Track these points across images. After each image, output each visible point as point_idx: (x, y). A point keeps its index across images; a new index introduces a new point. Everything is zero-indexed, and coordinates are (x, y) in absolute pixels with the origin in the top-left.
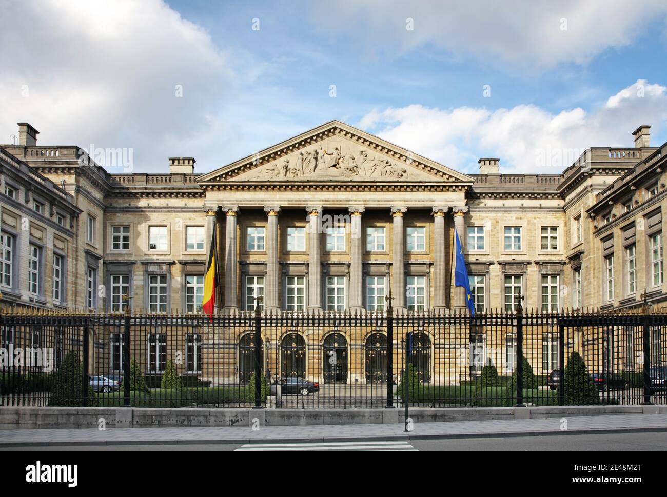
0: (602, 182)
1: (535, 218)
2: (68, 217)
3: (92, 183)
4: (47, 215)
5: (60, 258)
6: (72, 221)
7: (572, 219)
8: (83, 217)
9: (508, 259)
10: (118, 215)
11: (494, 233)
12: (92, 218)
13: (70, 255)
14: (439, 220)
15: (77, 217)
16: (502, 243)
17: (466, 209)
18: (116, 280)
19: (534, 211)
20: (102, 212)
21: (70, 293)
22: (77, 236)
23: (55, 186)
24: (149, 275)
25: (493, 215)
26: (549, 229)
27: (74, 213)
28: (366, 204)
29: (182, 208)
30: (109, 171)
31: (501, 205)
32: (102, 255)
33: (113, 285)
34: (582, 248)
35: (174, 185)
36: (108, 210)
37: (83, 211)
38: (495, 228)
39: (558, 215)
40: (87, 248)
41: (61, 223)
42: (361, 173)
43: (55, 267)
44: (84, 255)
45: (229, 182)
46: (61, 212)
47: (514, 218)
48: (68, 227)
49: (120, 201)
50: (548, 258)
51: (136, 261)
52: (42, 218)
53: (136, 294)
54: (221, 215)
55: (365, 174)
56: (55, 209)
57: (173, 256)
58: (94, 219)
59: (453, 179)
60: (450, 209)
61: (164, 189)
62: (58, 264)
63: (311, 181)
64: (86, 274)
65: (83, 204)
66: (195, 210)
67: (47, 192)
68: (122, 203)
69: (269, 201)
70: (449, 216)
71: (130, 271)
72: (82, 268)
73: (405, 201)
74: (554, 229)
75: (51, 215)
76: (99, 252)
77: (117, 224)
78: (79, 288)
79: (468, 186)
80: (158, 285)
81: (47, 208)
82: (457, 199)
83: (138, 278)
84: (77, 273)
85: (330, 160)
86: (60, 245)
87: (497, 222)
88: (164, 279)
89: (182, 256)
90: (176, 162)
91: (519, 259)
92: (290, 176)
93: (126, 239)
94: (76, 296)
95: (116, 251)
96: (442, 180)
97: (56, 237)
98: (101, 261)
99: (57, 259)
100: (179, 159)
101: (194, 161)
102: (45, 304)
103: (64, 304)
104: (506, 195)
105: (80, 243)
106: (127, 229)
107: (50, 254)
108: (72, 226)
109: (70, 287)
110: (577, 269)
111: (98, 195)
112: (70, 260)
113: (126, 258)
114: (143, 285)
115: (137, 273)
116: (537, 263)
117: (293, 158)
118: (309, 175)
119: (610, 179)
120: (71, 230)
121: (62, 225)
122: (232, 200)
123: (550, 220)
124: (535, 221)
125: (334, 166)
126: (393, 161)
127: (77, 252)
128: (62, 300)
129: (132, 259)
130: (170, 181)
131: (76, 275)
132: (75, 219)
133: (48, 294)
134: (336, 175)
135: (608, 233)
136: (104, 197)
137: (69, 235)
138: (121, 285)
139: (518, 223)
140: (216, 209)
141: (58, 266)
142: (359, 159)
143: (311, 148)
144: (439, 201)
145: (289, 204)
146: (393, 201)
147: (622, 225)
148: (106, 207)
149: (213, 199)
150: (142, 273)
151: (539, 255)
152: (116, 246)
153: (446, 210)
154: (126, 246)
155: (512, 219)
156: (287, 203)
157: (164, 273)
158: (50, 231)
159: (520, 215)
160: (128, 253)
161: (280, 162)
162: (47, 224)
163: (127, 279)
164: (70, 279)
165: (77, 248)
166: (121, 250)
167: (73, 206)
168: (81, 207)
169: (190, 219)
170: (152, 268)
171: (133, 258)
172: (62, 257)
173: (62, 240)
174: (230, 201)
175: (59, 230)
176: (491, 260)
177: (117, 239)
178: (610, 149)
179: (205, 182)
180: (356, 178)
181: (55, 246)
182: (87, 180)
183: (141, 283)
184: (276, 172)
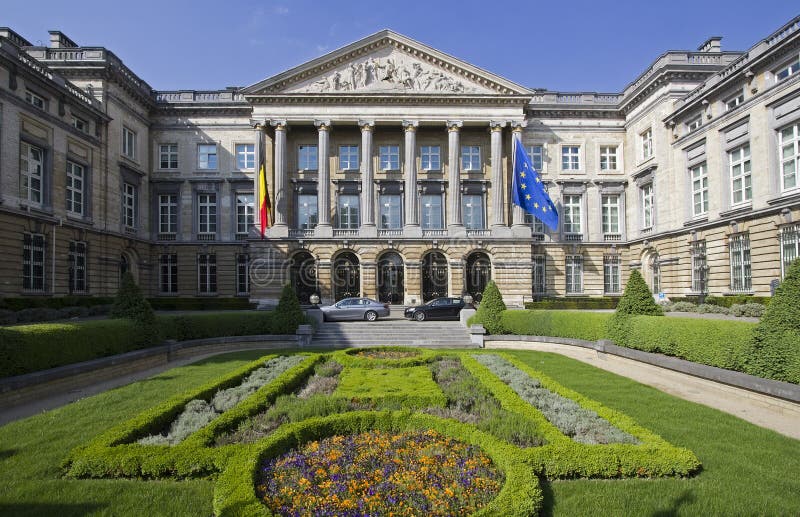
1: (593, 138)
2: (92, 123)
4: (53, 113)
5: (81, 167)
6: (97, 127)
7: (637, 136)
8: (115, 127)
9: (567, 178)
10: (166, 133)
11: (551, 152)
12: (133, 132)
13: (97, 166)
14: (496, 135)
15: (106, 126)
16: (560, 163)
17: (524, 124)
18: (164, 200)
19: (592, 130)
20: (147, 129)
21: (97, 207)
22: (107, 146)
23: (70, 85)
24: (198, 194)
25: (550, 134)
26: (608, 149)
27: (102, 121)
28: (421, 119)
29: (231, 125)
31: (558, 124)
33: (160, 205)
34: (654, 162)
35: (221, 101)
36: (153, 127)
37: (112, 119)
38: (552, 147)
39: (617, 135)
40: (122, 160)
41: (81, 129)
42: (416, 86)
43: (74, 177)
44: (118, 168)
45: (276, 94)
46: (78, 114)
47: (572, 137)
48: (91, 134)
49: (167, 119)
50: (608, 178)
51: (184, 180)
53: (185, 214)
55: (419, 88)
56: (67, 109)
57: (221, 174)
58: (135, 134)
59: (511, 93)
60: (508, 124)
61: (212, 106)
63: (363, 94)
64: (123, 190)
65: (113, 111)
69: (319, 115)
70: (507, 131)
71: (178, 190)
72: (116, 183)
73: (461, 116)
74: (613, 148)
75: (62, 114)
76: (143, 168)
77: (164, 142)
78: (110, 202)
79: (527, 100)
80: (208, 205)
81: (54, 104)
82: (515, 115)
83: (187, 198)
84: (106, 187)
86: (79, 152)
87: (555, 141)
88: (213, 197)
89: (231, 174)
91: (578, 178)
92: (341, 89)
93: (174, 157)
94: (106, 212)
95: (164, 170)
96: (499, 93)
97: (72, 142)
98: (146, 178)
103: (88, 219)
104: (564, 113)
105: (111, 154)
106: (175, 146)
107: (61, 159)
108: (97, 134)
109: (96, 200)
110: (646, 187)
111: (139, 109)
112: (96, 171)
113: (174, 176)
114: (193, 205)
115: (186, 192)
116: (597, 183)
117: (344, 71)
120: (98, 139)
122: (282, 114)
123: (609, 140)
125: (387, 79)
126: (447, 74)
127: (106, 163)
128: (85, 215)
130: (219, 99)
131: (106, 188)
134: (389, 88)
135: (696, 140)
136: (150, 115)
137: (94, 144)
138: (169, 205)
139: (576, 143)
140: (263, 123)
141: (80, 176)
142: (413, 72)
144: (498, 116)
145: (340, 119)
146: (448, 116)
147: (723, 125)
148: (152, 124)
149: (261, 114)
150: (190, 192)
151: (596, 174)
152: (164, 165)
153: (503, 125)
154: (174, 166)
155: (569, 139)
156: (337, 117)
158: (61, 133)
159: (578, 134)
160: (176, 171)
161: (330, 74)
163: (175, 199)
164: (96, 192)
165: (106, 159)
166: (170, 169)
168: (111, 115)
169: (239, 137)
170: (201, 187)
171: (181, 177)
172: (86, 167)
174: (278, 115)
175: (77, 135)
176: (549, 178)
177: (164, 157)
179: (251, 94)
180: (410, 92)
181: (70, 151)
184: (326, 85)
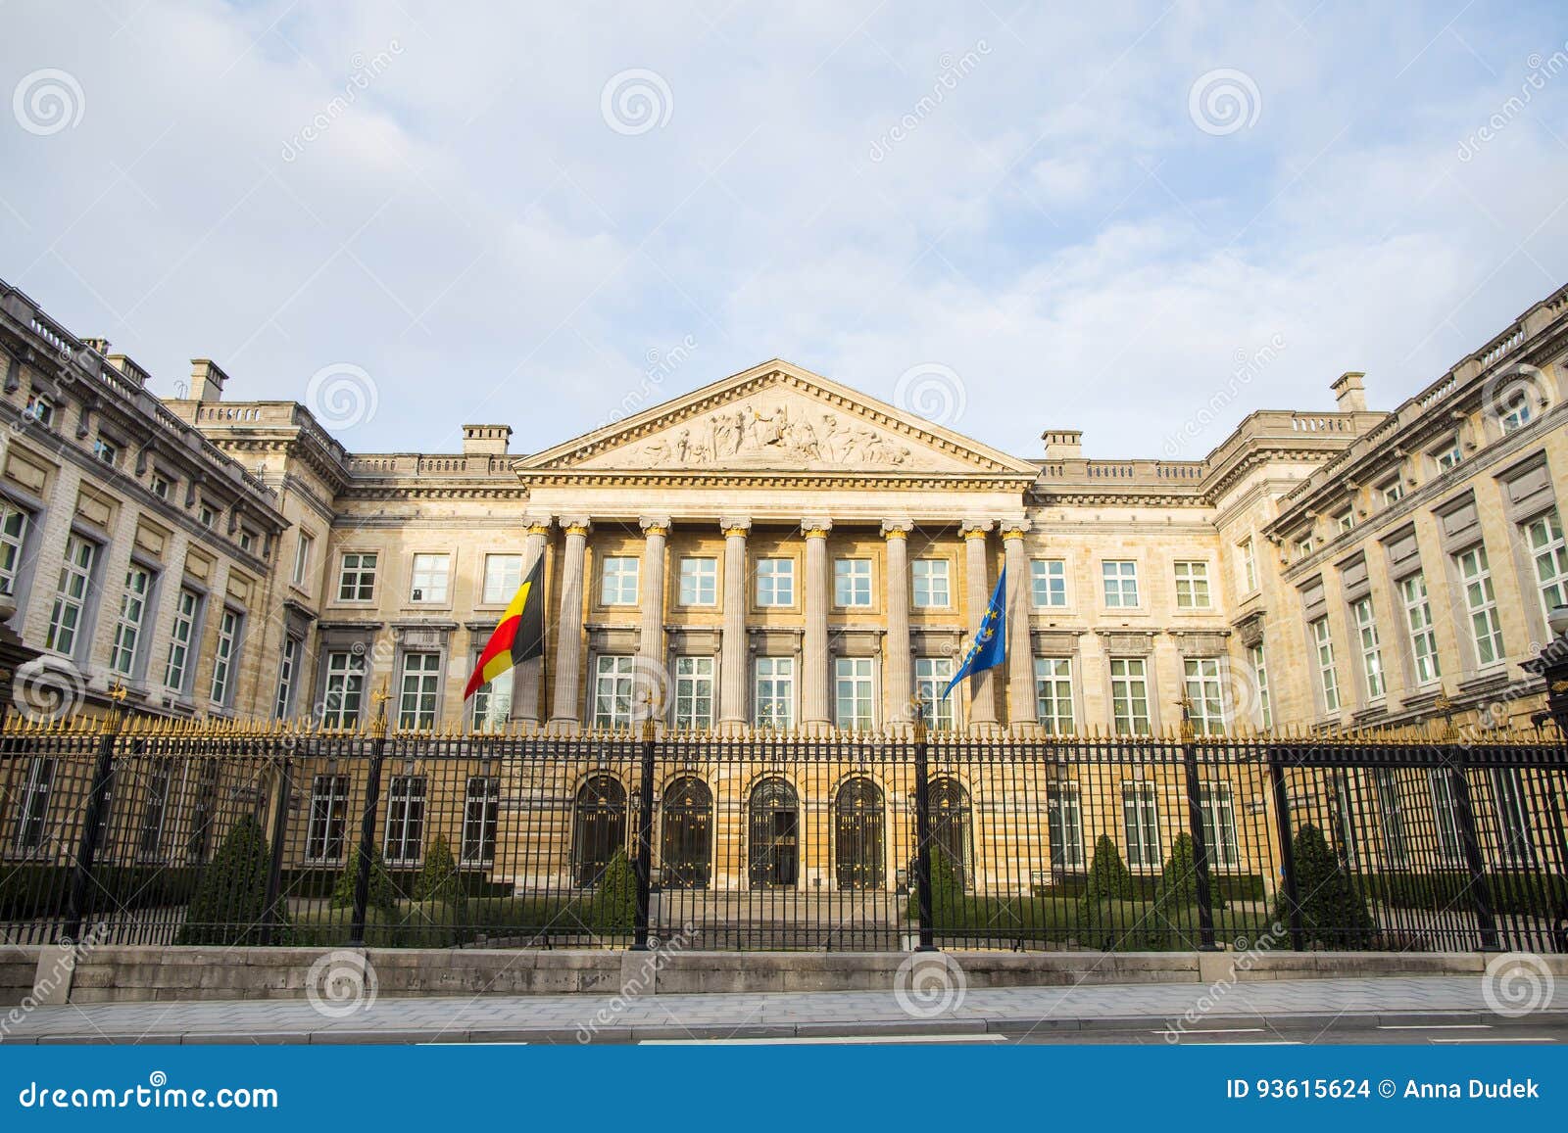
0: (1285, 476)
1: (1160, 544)
2: (263, 535)
3: (315, 469)
4: (222, 531)
5: (234, 616)
6: (268, 541)
7: (1234, 547)
8: (292, 536)
9: (1115, 624)
10: (357, 531)
11: (1080, 572)
12: (307, 537)
13: (256, 611)
14: (976, 545)
15: (279, 536)
16: (1100, 592)
17: (1026, 526)
18: (339, 662)
19: (1156, 531)
20: (328, 525)
21: (244, 688)
22: (274, 573)
23: (246, 477)
24: (405, 652)
25: (1078, 538)
26: (1189, 564)
27: (274, 528)
28: (835, 515)
29: (482, 519)
30: (349, 450)
31: (1093, 519)
32: (317, 611)
33: (331, 672)
34: (1260, 603)
35: (468, 474)
36: (338, 521)
37: (291, 525)
38: (1084, 563)
39: (1205, 539)
40: (290, 596)
41: (246, 548)
42: (826, 455)
43: (224, 635)
44: (283, 609)
45: (574, 470)
46: (250, 525)
47: (1119, 544)
48: (259, 555)
49: (365, 505)
50: (1193, 624)
51: (383, 623)
52: (212, 538)
54: (556, 534)
55: (833, 458)
56: (239, 518)
57: (457, 613)
58: (311, 539)
59: (999, 468)
60: (997, 525)
61: (451, 483)
62: (228, 630)
63: (730, 471)
64: (282, 649)
65: (294, 510)
66: (506, 523)
67: (231, 488)
68: (368, 509)
69: (650, 507)
70: (994, 539)
71: (370, 643)
72: (275, 637)
73: (908, 509)
74: (1199, 565)
75: (231, 532)
76: (313, 605)
77: (353, 549)
78: (264, 677)
79: (1029, 482)
80: (422, 673)
81: (225, 516)
82: (1008, 507)
83: (383, 658)
84: (263, 648)
85: (765, 432)
86: (239, 590)
87: (1088, 551)
88: (433, 659)
89: (473, 613)
90: (476, 433)
91: (1136, 624)
92: (692, 461)
93: (367, 579)
94: (255, 695)
95: (346, 603)
96: (977, 469)
97: (235, 574)
98: (314, 623)
99: (230, 618)
100: (481, 428)
101: (509, 432)
102: (192, 712)
103: (230, 712)
104: (1103, 499)
105: (277, 586)
106: (371, 558)
107: (218, 608)
108: (266, 554)
109: (247, 674)
110: (1255, 645)
111: (323, 494)
112: (254, 620)
113: (364, 616)
114: (392, 673)
115: (383, 648)
116: (1172, 635)
117: (698, 427)
118: (728, 458)
119: (1302, 470)
120: (264, 561)
121: (248, 550)
122: (580, 504)
123: (1190, 549)
124: (1161, 549)
125: (774, 442)
126: (881, 432)
127: (269, 603)
128: (228, 703)
129: (375, 620)
130: (463, 468)
131: (262, 650)
132: (275, 539)
133: (202, 690)
134: (778, 458)
135: (1311, 574)
136: (336, 498)
137: (259, 572)
138: (348, 672)
139: (1129, 553)
140: (547, 522)
141: (230, 632)
142: (822, 430)
143: (730, 409)
144: (975, 509)
145: (687, 514)
146: (885, 509)
147: (1339, 558)
148: (337, 517)
149: (545, 503)
150: (391, 648)
151: (1173, 616)
152: (347, 593)
153: (987, 527)
154: (366, 594)
155: (1115, 546)
156: (683, 511)
157: (435, 649)
158: (224, 563)
159: (1131, 537)
160: (369, 607)
161: (673, 434)
162: (221, 549)
163: (361, 660)
164: (249, 659)
165: (270, 596)
166: (357, 601)
167: (275, 514)
168: (287, 515)
169: (495, 541)
170: (414, 639)
171: (376, 618)
172: (240, 615)
173: (245, 580)
174: (574, 506)
175: (241, 560)
176: (1081, 626)
177: (349, 578)
178: (1294, 415)
179: (530, 469)
180: (815, 465)
181: (229, 592)
182: (307, 465)
183: (388, 668)
184: (664, 453)
